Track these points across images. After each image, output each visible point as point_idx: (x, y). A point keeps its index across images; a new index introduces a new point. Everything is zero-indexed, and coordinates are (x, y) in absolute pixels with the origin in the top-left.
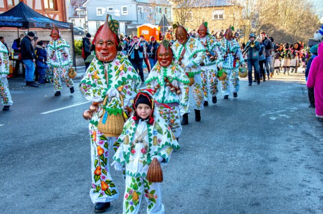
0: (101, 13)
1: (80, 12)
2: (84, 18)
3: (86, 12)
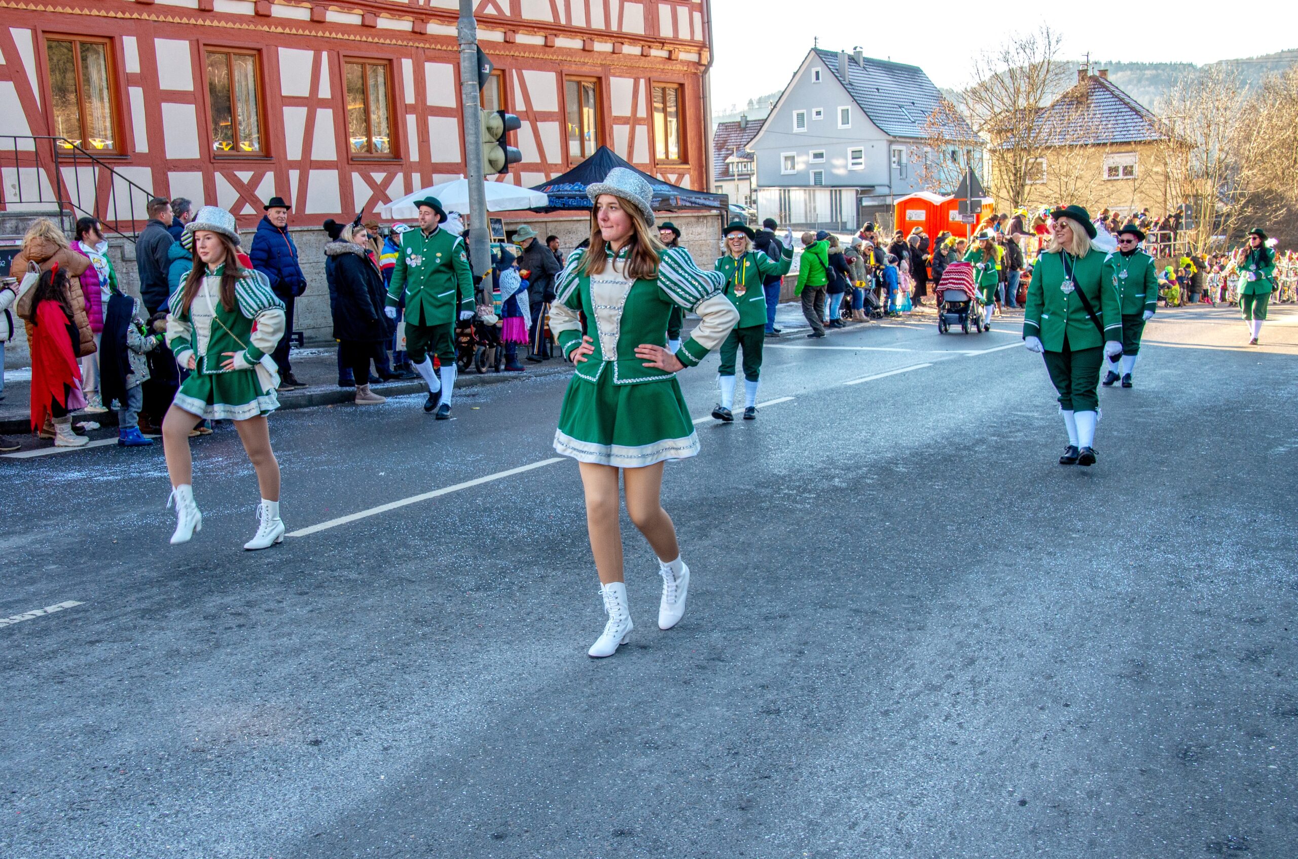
0: (793, 167)
1: (737, 166)
2: (748, 182)
3: (754, 166)
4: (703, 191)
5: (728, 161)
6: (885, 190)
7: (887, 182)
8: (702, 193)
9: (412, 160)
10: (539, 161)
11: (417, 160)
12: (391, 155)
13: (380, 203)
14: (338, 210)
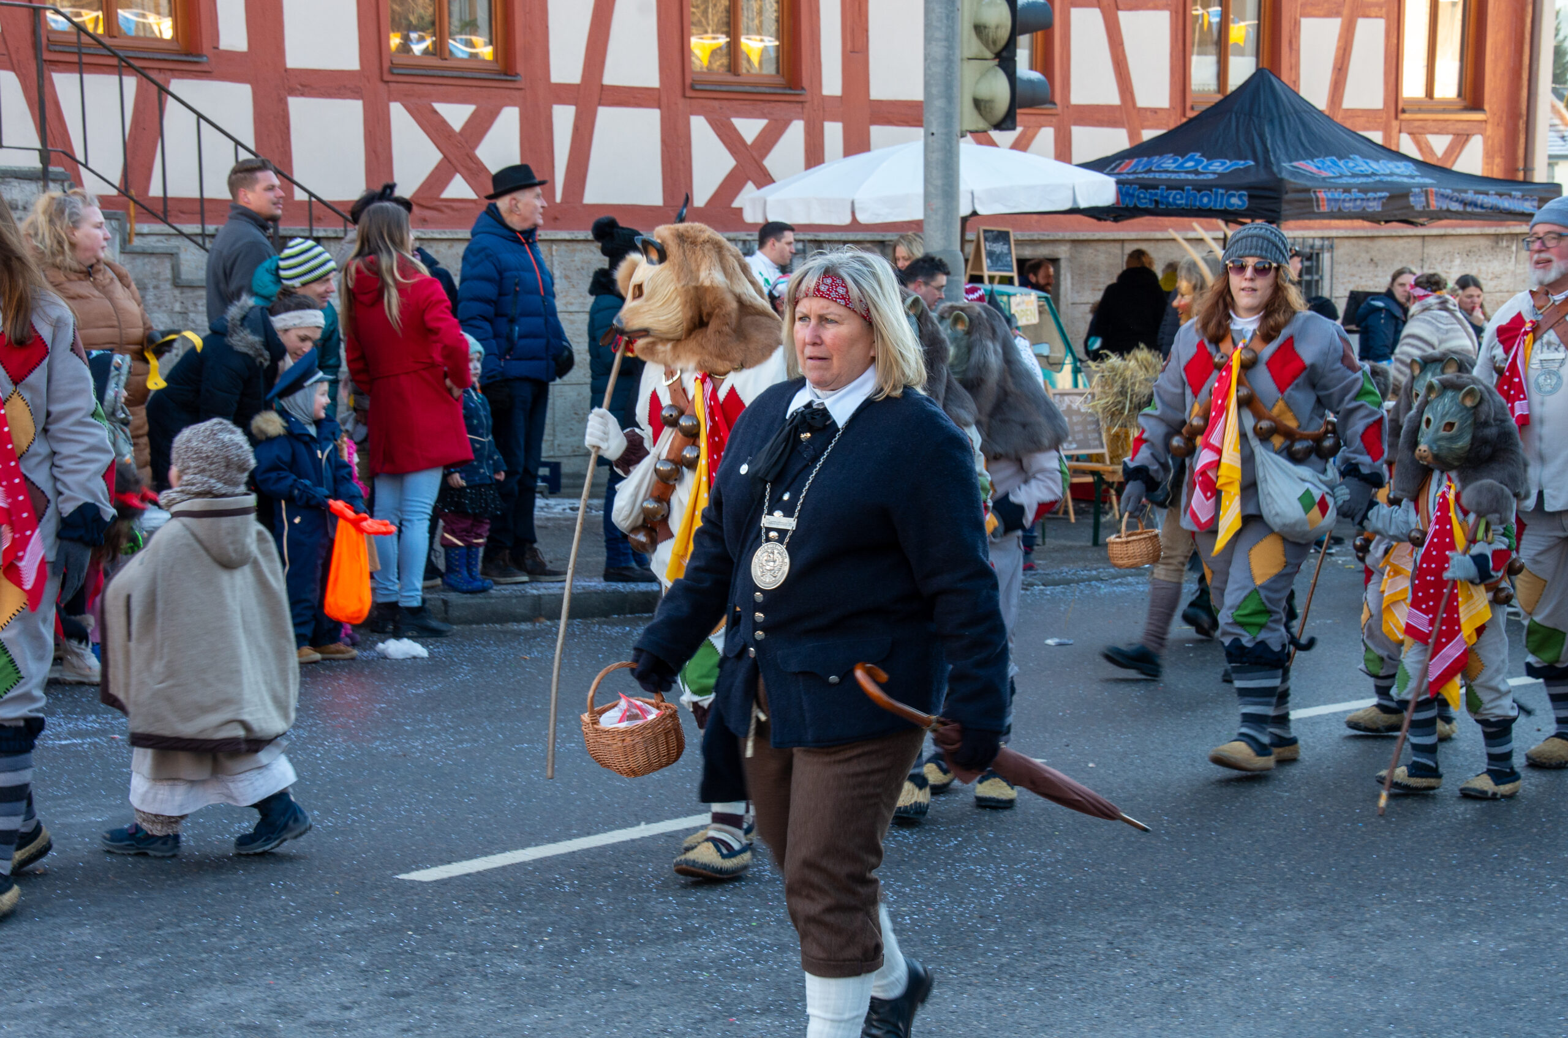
4: (1515, 178)
9: (826, 92)
10: (1114, 99)
11: (838, 91)
12: (780, 80)
13: (750, 185)
14: (655, 196)
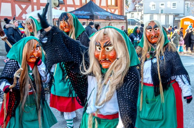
0: (155, 8)
1: (138, 7)
2: (141, 12)
3: (143, 7)
4: (122, 15)
5: (136, 6)
6: (183, 15)
7: (183, 13)
8: (121, 15)
9: (34, 2)
10: (73, 4)
11: (36, 2)
13: (24, 14)
14: (11, 15)
